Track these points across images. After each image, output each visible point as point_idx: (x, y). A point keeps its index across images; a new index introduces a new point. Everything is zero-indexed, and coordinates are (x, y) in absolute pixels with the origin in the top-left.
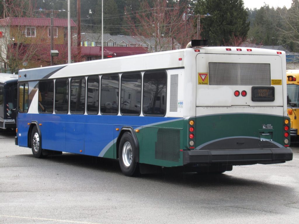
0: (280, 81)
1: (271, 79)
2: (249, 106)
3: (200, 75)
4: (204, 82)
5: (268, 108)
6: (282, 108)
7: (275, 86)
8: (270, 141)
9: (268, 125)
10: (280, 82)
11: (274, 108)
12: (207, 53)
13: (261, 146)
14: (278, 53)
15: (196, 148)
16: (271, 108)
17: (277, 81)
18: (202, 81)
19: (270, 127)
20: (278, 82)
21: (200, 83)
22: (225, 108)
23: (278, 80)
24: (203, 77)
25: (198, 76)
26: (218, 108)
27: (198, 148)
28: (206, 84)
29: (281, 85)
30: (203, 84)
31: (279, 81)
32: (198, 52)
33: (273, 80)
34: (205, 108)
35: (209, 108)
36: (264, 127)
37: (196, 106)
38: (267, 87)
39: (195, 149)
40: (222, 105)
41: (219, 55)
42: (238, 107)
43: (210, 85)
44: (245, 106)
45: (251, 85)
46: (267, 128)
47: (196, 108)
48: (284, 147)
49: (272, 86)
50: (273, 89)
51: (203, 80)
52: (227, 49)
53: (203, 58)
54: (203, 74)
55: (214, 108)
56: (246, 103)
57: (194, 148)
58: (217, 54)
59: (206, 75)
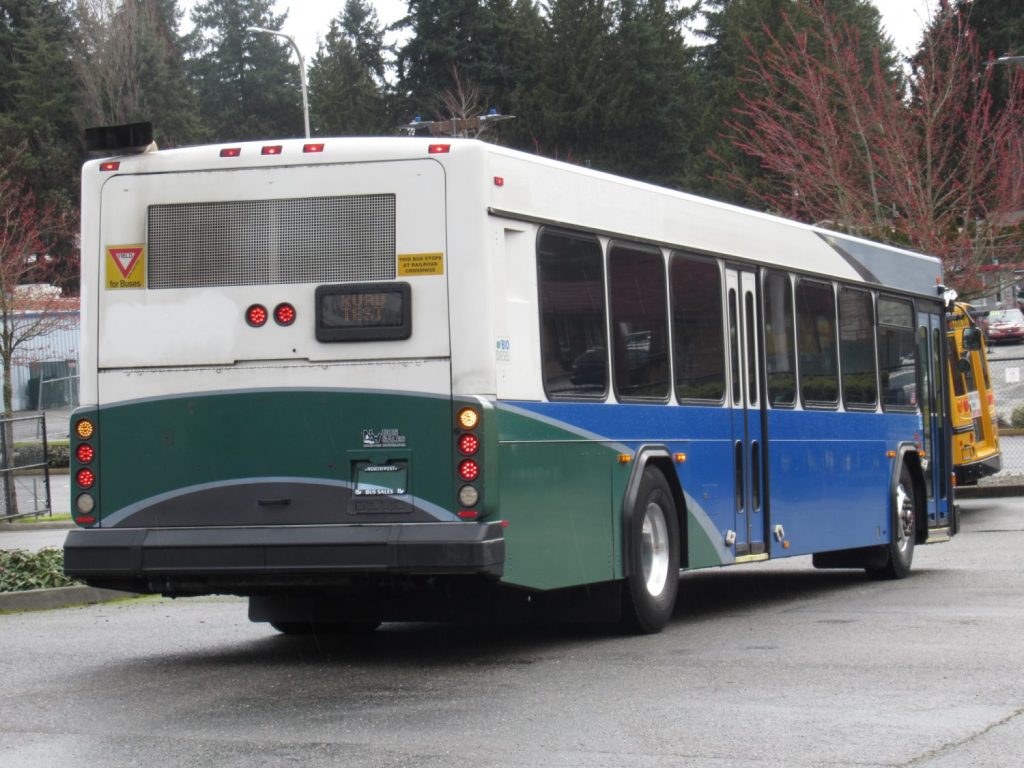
0: (439, 257)
1: (398, 253)
2: (306, 359)
3: (114, 253)
4: (126, 280)
5: (385, 367)
6: (446, 364)
7: (411, 280)
8: (395, 493)
9: (386, 432)
10: (436, 264)
11: (412, 365)
12: (142, 171)
13: (358, 514)
14: (432, 149)
15: (103, 521)
16: (398, 366)
17: (422, 259)
18: (119, 277)
19: (393, 439)
20: (425, 264)
21: (112, 285)
22: (211, 372)
23: (428, 257)
24: (125, 262)
25: (107, 258)
26: (181, 373)
27: (110, 521)
28: (136, 285)
29: (441, 273)
30: (124, 285)
31: (431, 261)
32: (113, 169)
33: (403, 259)
34: (134, 375)
35: (147, 374)
36: (368, 441)
37: (100, 370)
38: (377, 285)
39: (97, 525)
40: (199, 363)
41: (189, 174)
42: (261, 365)
43: (149, 287)
44: (291, 364)
45: (314, 280)
46: (381, 442)
47: (100, 375)
48: (457, 519)
49: (399, 279)
50: (404, 291)
51: (125, 272)
52: (224, 153)
53: (126, 190)
54: (124, 251)
55: (166, 374)
56: (294, 350)
57: (94, 522)
58: (181, 175)
59: (137, 251)
